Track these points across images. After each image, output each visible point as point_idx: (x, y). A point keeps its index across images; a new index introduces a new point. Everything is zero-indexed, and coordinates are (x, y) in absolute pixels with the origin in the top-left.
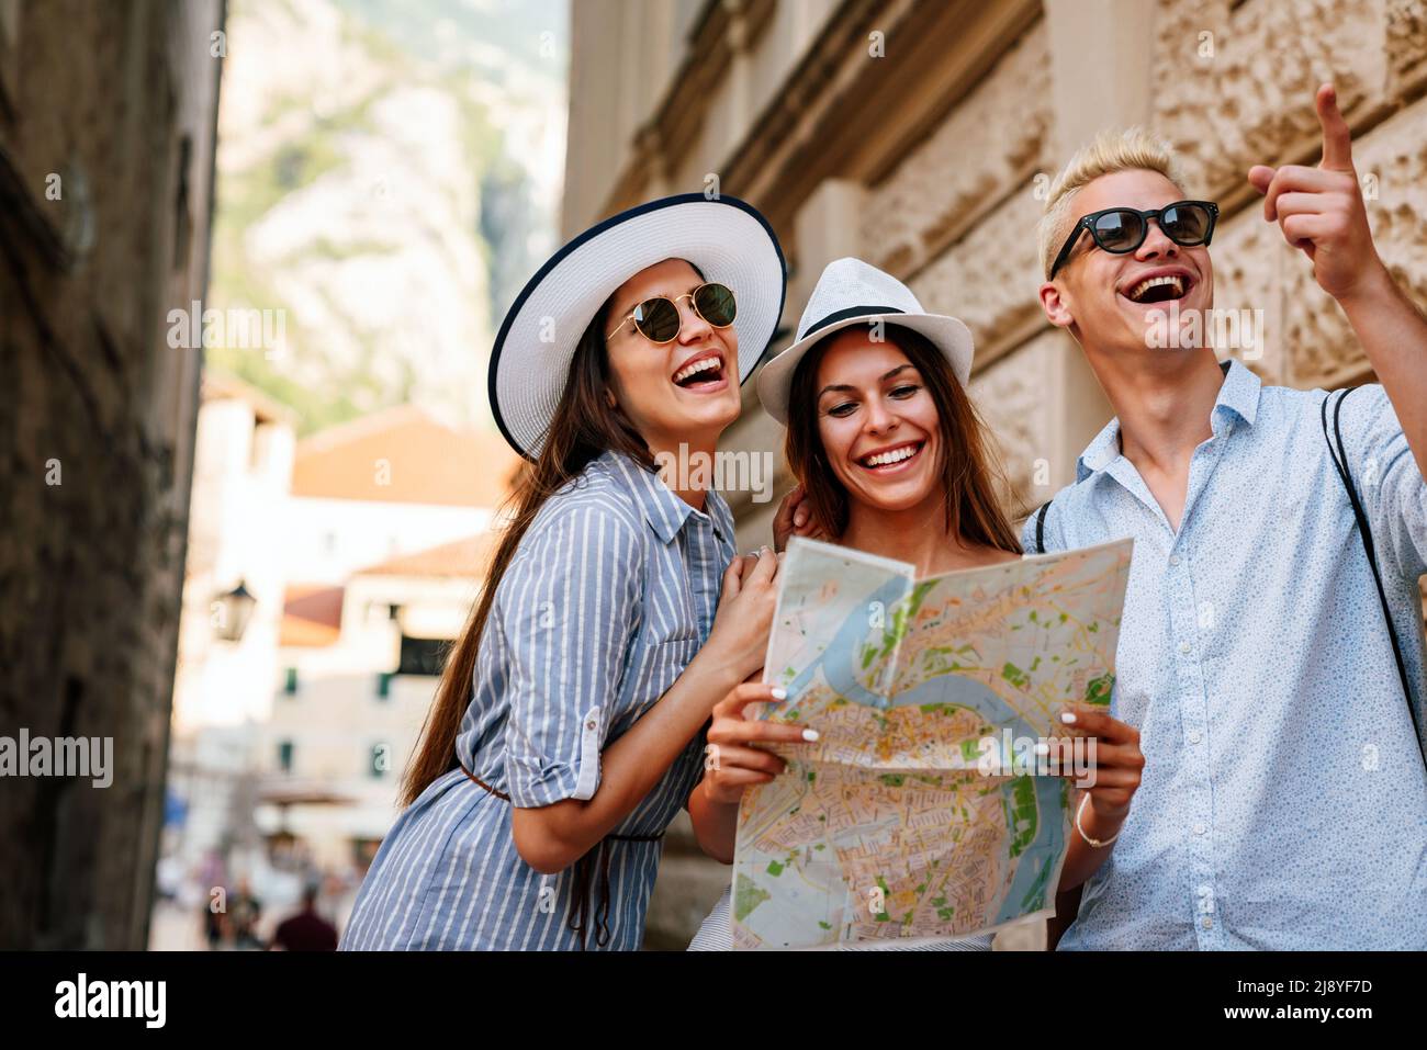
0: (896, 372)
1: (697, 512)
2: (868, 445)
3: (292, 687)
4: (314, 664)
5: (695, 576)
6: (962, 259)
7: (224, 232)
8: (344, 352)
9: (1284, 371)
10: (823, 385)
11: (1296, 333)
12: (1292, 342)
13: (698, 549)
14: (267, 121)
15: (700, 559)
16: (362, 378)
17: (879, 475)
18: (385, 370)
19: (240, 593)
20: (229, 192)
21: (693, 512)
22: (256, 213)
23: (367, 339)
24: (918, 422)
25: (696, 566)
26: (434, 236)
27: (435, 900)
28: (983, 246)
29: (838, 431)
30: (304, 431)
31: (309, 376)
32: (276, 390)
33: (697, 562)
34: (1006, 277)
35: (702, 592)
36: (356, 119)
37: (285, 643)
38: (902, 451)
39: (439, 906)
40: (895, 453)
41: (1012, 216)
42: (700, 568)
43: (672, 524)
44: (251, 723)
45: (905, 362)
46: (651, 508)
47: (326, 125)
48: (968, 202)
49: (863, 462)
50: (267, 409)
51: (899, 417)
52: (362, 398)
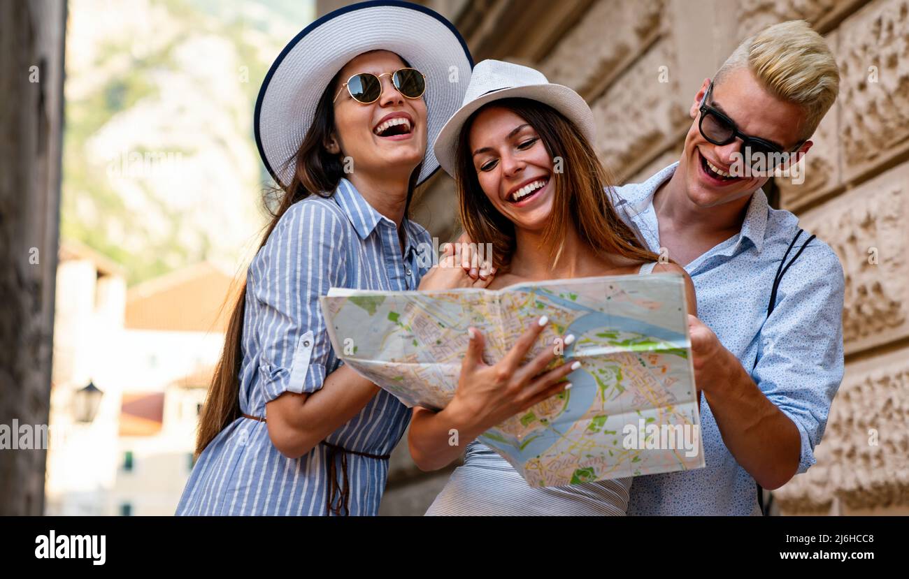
0: (517, 131)
1: (386, 218)
2: (508, 187)
3: (129, 464)
4: (144, 447)
5: (390, 268)
6: (604, 107)
7: (71, 143)
8: (159, 228)
9: (839, 161)
10: (474, 151)
11: (848, 131)
12: (845, 138)
13: (389, 247)
14: (99, 63)
15: (392, 255)
16: (171, 245)
17: (521, 206)
18: (189, 239)
19: (91, 388)
20: (74, 114)
21: (383, 219)
22: (92, 129)
23: (175, 218)
24: (539, 163)
25: (389, 260)
26: (221, 142)
27: (231, 498)
28: (620, 96)
29: (488, 180)
30: (132, 282)
31: (134, 245)
32: (111, 254)
33: (390, 257)
34: (637, 115)
35: (395, 278)
36: (162, 59)
37: (123, 433)
38: (531, 185)
39: (234, 502)
40: (527, 187)
41: (641, 71)
42: (392, 261)
43: (368, 225)
44: (102, 490)
45: (523, 123)
46: (354, 213)
47: (141, 64)
48: (608, 65)
49: (510, 198)
50: (105, 267)
51: (524, 161)
52: (172, 260)
